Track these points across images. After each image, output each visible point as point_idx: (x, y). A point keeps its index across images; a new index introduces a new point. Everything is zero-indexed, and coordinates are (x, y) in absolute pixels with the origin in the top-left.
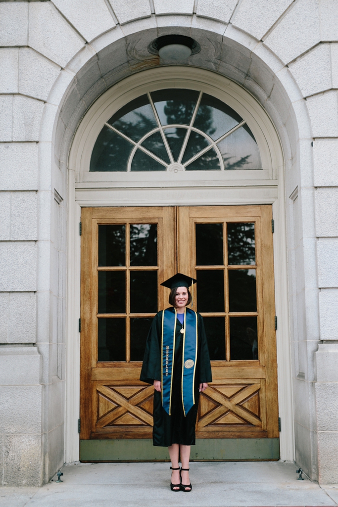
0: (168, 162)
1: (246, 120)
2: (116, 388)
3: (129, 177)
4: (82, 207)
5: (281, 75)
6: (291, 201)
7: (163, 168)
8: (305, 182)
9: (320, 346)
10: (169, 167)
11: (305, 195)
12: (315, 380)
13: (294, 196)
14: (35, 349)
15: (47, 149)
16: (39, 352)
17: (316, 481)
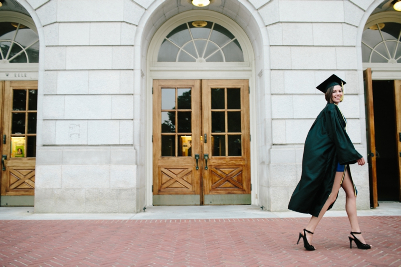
0: (197, 57)
1: (236, 37)
2: (170, 170)
3: (178, 65)
4: (154, 80)
5: (254, 14)
6: (258, 77)
7: (195, 61)
8: (266, 67)
9: (273, 146)
10: (197, 60)
11: (266, 73)
12: (270, 162)
13: (260, 74)
14: (133, 147)
15: (138, 49)
16: (135, 149)
17: (269, 211)
